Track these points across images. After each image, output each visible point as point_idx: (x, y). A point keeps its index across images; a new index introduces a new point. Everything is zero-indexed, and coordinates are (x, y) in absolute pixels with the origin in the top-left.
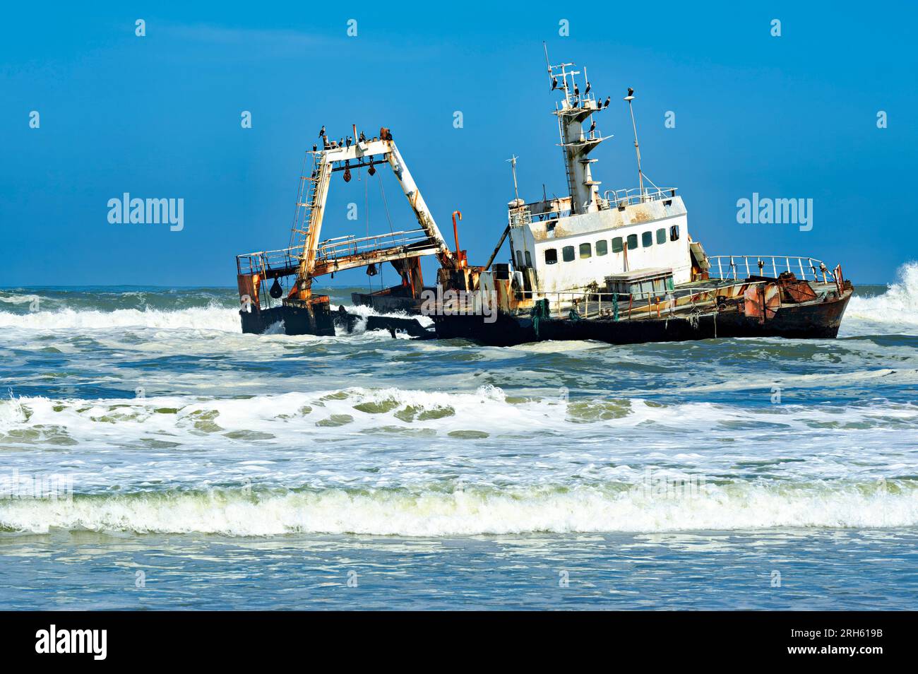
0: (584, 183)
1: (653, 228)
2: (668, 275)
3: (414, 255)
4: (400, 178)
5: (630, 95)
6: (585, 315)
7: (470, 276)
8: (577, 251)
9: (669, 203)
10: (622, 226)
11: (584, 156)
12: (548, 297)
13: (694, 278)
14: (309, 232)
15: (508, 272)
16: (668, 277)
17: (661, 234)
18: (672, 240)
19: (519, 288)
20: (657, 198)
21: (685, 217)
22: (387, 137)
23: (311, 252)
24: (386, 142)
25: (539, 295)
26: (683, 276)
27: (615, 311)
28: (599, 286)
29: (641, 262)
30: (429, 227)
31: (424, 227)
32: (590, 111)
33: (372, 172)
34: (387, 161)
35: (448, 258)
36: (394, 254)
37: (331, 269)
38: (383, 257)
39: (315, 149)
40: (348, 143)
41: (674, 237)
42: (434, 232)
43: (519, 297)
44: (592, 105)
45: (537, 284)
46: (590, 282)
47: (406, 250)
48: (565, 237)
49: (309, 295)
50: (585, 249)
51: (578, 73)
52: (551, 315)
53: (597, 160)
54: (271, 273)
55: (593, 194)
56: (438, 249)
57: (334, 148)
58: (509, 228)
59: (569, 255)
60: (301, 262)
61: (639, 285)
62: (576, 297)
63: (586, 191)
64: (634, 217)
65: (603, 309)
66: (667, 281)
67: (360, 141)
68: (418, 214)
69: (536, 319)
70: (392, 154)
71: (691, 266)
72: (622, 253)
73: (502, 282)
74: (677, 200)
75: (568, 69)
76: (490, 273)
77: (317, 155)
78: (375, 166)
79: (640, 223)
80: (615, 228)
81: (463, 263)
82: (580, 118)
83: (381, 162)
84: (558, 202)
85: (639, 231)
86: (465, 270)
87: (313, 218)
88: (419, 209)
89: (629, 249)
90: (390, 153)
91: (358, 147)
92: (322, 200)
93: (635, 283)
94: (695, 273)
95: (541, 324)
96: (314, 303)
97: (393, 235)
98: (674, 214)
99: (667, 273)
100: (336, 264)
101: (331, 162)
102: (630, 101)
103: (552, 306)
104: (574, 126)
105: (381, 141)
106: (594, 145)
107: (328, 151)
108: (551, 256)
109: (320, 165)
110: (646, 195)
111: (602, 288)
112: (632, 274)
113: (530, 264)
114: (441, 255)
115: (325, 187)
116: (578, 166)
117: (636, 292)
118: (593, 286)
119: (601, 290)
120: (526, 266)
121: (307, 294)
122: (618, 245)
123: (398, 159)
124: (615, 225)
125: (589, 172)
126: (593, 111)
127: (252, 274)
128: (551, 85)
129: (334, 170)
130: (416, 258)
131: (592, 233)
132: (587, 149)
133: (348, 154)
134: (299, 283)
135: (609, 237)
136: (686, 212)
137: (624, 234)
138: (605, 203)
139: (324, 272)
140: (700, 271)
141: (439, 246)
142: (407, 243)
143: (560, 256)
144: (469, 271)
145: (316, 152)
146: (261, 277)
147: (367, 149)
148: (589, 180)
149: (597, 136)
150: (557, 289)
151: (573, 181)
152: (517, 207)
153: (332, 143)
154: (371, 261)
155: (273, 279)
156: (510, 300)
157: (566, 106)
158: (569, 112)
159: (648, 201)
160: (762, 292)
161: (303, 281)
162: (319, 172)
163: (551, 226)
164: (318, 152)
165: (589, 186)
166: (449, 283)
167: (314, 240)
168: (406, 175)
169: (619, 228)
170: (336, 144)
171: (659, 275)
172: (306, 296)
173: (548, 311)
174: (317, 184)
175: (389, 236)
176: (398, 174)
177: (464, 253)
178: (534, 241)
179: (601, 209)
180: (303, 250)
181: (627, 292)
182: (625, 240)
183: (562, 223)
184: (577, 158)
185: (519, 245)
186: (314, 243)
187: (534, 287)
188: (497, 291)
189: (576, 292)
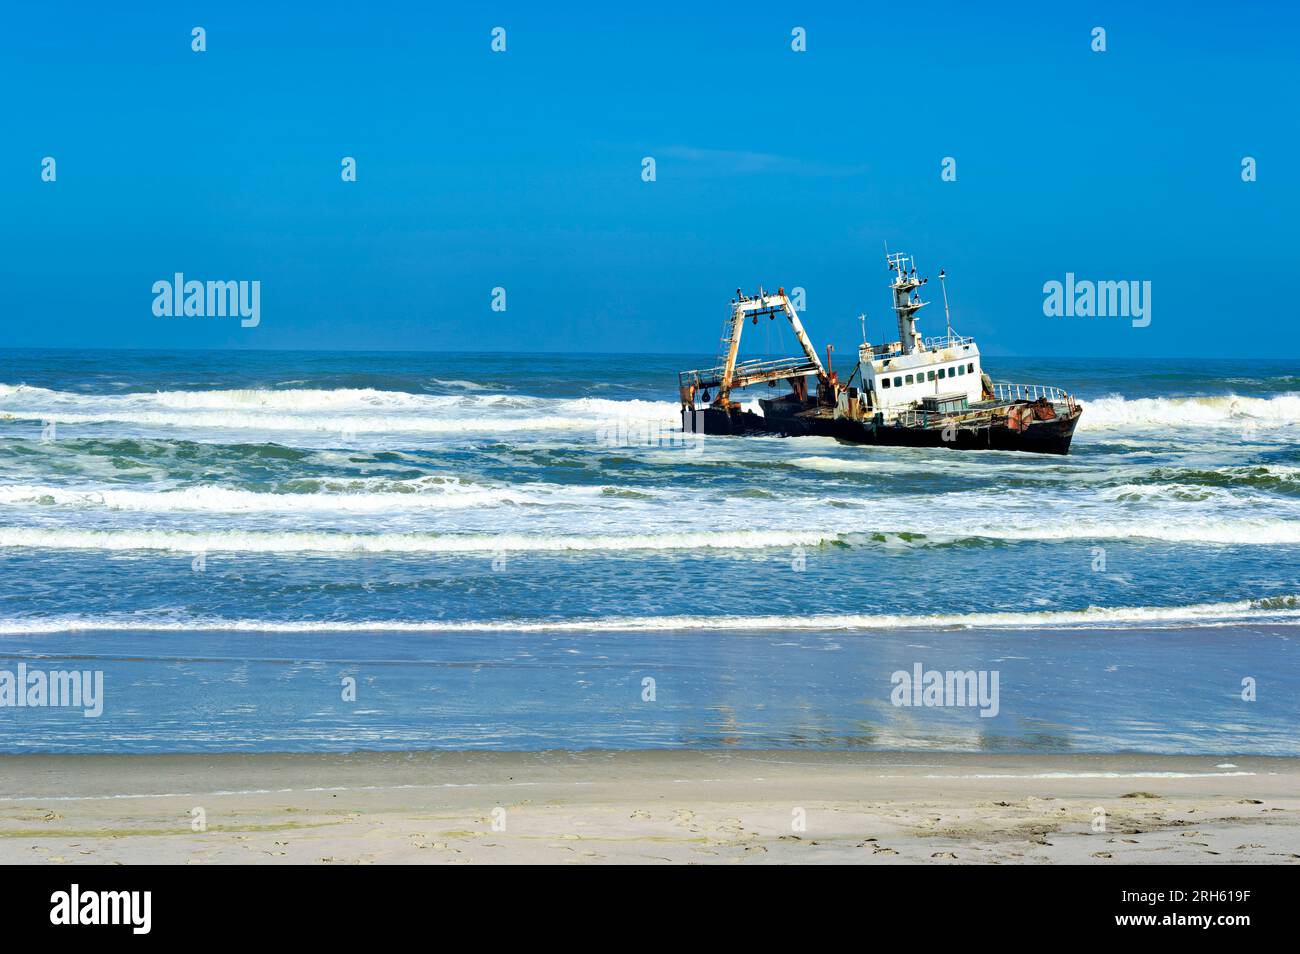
0: (910, 334)
1: (956, 365)
3: (801, 374)
4: (792, 322)
5: (942, 274)
6: (906, 424)
7: (838, 390)
8: (904, 380)
9: (967, 347)
10: (935, 363)
11: (910, 316)
12: (883, 411)
13: (984, 398)
14: (728, 358)
15: (857, 393)
16: (964, 399)
17: (961, 369)
18: (969, 373)
19: (864, 405)
20: (960, 344)
21: (979, 357)
22: (781, 294)
23: (729, 372)
24: (782, 297)
25: (877, 409)
26: (975, 396)
27: (925, 421)
28: (918, 404)
29: (947, 388)
30: (811, 355)
31: (808, 355)
32: (914, 286)
33: (772, 318)
34: (782, 310)
35: (824, 377)
36: (787, 373)
37: (743, 384)
38: (780, 376)
39: (733, 301)
40: (756, 298)
41: (971, 370)
42: (814, 359)
43: (864, 410)
44: (915, 282)
45: (876, 402)
46: (912, 401)
47: (795, 371)
48: (895, 371)
50: (909, 379)
51: (907, 260)
52: (885, 423)
53: (918, 319)
54: (702, 385)
55: (916, 341)
56: (817, 371)
57: (746, 301)
58: (859, 362)
59: (898, 382)
60: (722, 378)
61: (944, 404)
62: (901, 411)
63: (911, 339)
64: (943, 357)
65: (918, 421)
66: (963, 401)
67: (764, 296)
68: (804, 346)
69: (874, 426)
71: (982, 390)
72: (934, 382)
73: (853, 400)
74: (973, 346)
75: (900, 257)
76: (846, 394)
77: (735, 306)
78: (775, 314)
79: (947, 361)
80: (929, 365)
81: (834, 381)
82: (908, 290)
83: (779, 311)
84: (893, 345)
85: (946, 367)
86: (835, 385)
87: (731, 349)
88: (804, 343)
89: (939, 379)
90: (785, 304)
91: (762, 301)
92: (738, 337)
93: (941, 403)
94: (985, 395)
95: (878, 428)
96: (731, 407)
97: (785, 361)
98: (970, 355)
99: (963, 396)
100: (747, 380)
101: (744, 311)
102: (942, 278)
103: (885, 417)
104: (904, 296)
105: (779, 296)
106: (916, 309)
107: (742, 303)
108: (886, 383)
109: (736, 313)
110: (953, 342)
111: (920, 405)
112: (939, 397)
113: (872, 388)
114: (819, 375)
115: (739, 328)
116: (906, 322)
117: (942, 409)
118: (914, 403)
119: (919, 407)
120: (869, 389)
121: (726, 401)
122: (932, 376)
123: (790, 309)
124: (930, 363)
125: (913, 326)
126: (916, 286)
127: (689, 385)
128: (890, 267)
129: (746, 316)
130: (803, 377)
131: (915, 367)
132: (912, 311)
133: (756, 305)
134: (721, 394)
135: (925, 371)
136: (979, 353)
137: (936, 369)
138: (924, 347)
139: (738, 386)
140: (988, 393)
141: (818, 369)
142: (796, 366)
143: (892, 383)
144: (837, 387)
145: (734, 304)
146: (696, 388)
147: (769, 302)
148: (914, 331)
149: (919, 303)
150: (890, 405)
151: (903, 332)
152: (864, 349)
153: (744, 298)
154: (771, 379)
156: (858, 412)
157: (899, 281)
158: (901, 286)
159: (954, 345)
160: (1020, 413)
161: (723, 392)
162: (735, 318)
163: (886, 363)
164: (736, 304)
165: (913, 336)
166: (824, 394)
167: (731, 364)
168: (796, 320)
169: (932, 364)
170: (747, 298)
171: (957, 397)
172: (725, 403)
173: (882, 420)
174: (734, 326)
175: (783, 361)
176: (790, 319)
177: (834, 374)
178: (875, 373)
179: (922, 351)
180: (724, 371)
181: (936, 409)
182: (936, 373)
183: (894, 361)
184: (905, 317)
185: (865, 375)
186: (730, 366)
187: (874, 404)
188: (850, 406)
189: (901, 407)
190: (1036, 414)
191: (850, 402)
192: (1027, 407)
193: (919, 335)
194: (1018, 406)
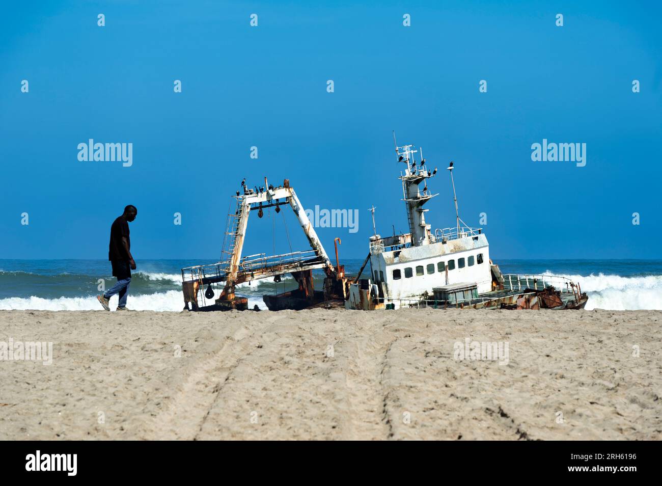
0: (420, 225)
1: (465, 256)
2: (474, 288)
3: (307, 269)
4: (298, 215)
5: (451, 166)
7: (347, 284)
8: (414, 271)
9: (476, 238)
10: (444, 254)
11: (420, 207)
12: (394, 302)
13: (493, 289)
14: (233, 253)
15: (368, 285)
16: (474, 289)
17: (471, 260)
18: (478, 263)
19: (376, 296)
20: (469, 235)
21: (488, 248)
22: (286, 186)
23: (235, 266)
24: (288, 189)
25: (389, 300)
26: (485, 286)
28: (429, 294)
29: (457, 278)
30: (318, 249)
31: (315, 249)
32: (423, 178)
33: (278, 210)
34: (288, 203)
35: (331, 271)
36: (293, 267)
37: (249, 279)
38: (286, 270)
39: (238, 194)
40: (262, 190)
41: (480, 261)
42: (321, 253)
43: (375, 302)
44: (425, 174)
45: (387, 293)
46: (423, 292)
47: (301, 266)
48: (406, 262)
49: (233, 297)
50: (420, 270)
51: (416, 151)
53: (428, 210)
54: (206, 281)
55: (426, 232)
56: (324, 264)
57: (251, 194)
58: (370, 254)
59: (409, 273)
60: (227, 274)
61: (454, 294)
62: (412, 302)
63: (421, 230)
64: (452, 248)
66: (473, 291)
67: (270, 189)
68: (310, 240)
70: (292, 198)
71: (491, 280)
72: (444, 272)
73: (365, 291)
74: (482, 237)
76: (356, 286)
77: (240, 199)
78: (280, 207)
79: (456, 252)
80: (440, 256)
81: (341, 274)
82: (418, 182)
83: (284, 203)
84: (404, 237)
85: (456, 257)
86: (343, 280)
87: (236, 243)
88: (311, 236)
89: (449, 269)
90: (291, 197)
91: (268, 193)
92: (243, 230)
93: (452, 293)
94: (494, 285)
96: (238, 303)
97: (292, 255)
98: (480, 246)
99: (473, 286)
100: (252, 275)
101: (249, 204)
102: (451, 170)
104: (413, 188)
105: (284, 189)
106: (426, 200)
107: (247, 196)
108: (397, 274)
109: (242, 206)
110: (463, 233)
111: (431, 296)
112: (449, 288)
113: (383, 280)
114: (326, 269)
115: (245, 222)
116: (416, 214)
117: (452, 299)
118: (425, 294)
119: (431, 298)
120: (380, 280)
122: (442, 267)
123: (296, 201)
124: (440, 254)
125: (423, 218)
126: (425, 178)
127: (193, 281)
128: (398, 160)
129: (251, 209)
130: (309, 270)
131: (425, 259)
132: (422, 203)
133: (262, 198)
134: (226, 288)
135: (435, 262)
136: (488, 244)
137: (446, 260)
138: (433, 239)
139: (244, 280)
140: (498, 283)
141: (325, 262)
142: (303, 260)
143: (403, 274)
144: (346, 280)
145: (239, 197)
146: (199, 284)
147: (274, 195)
148: (423, 222)
149: (428, 194)
150: (401, 297)
151: (412, 223)
152: (375, 241)
153: (250, 191)
154: (277, 273)
155: (208, 285)
156: (369, 304)
157: (408, 173)
158: (409, 179)
159: (463, 236)
160: (528, 301)
161: (229, 287)
162: (241, 211)
163: (397, 254)
164: (240, 197)
165: (423, 227)
166: (331, 288)
167: (237, 259)
168: (302, 213)
169: (442, 255)
170: (253, 190)
171: (468, 288)
172: (231, 298)
174: (239, 220)
175: (290, 255)
176: (296, 211)
177: (342, 267)
178: (385, 264)
179: (431, 242)
180: (229, 265)
181: (446, 299)
182: (446, 264)
183: (404, 252)
184: (415, 208)
185: (375, 267)
186: (237, 261)
187: (385, 295)
188: (362, 298)
189: (413, 298)
190: (543, 301)
191: (361, 293)
192: (535, 295)
193: (428, 227)
194: (527, 295)
